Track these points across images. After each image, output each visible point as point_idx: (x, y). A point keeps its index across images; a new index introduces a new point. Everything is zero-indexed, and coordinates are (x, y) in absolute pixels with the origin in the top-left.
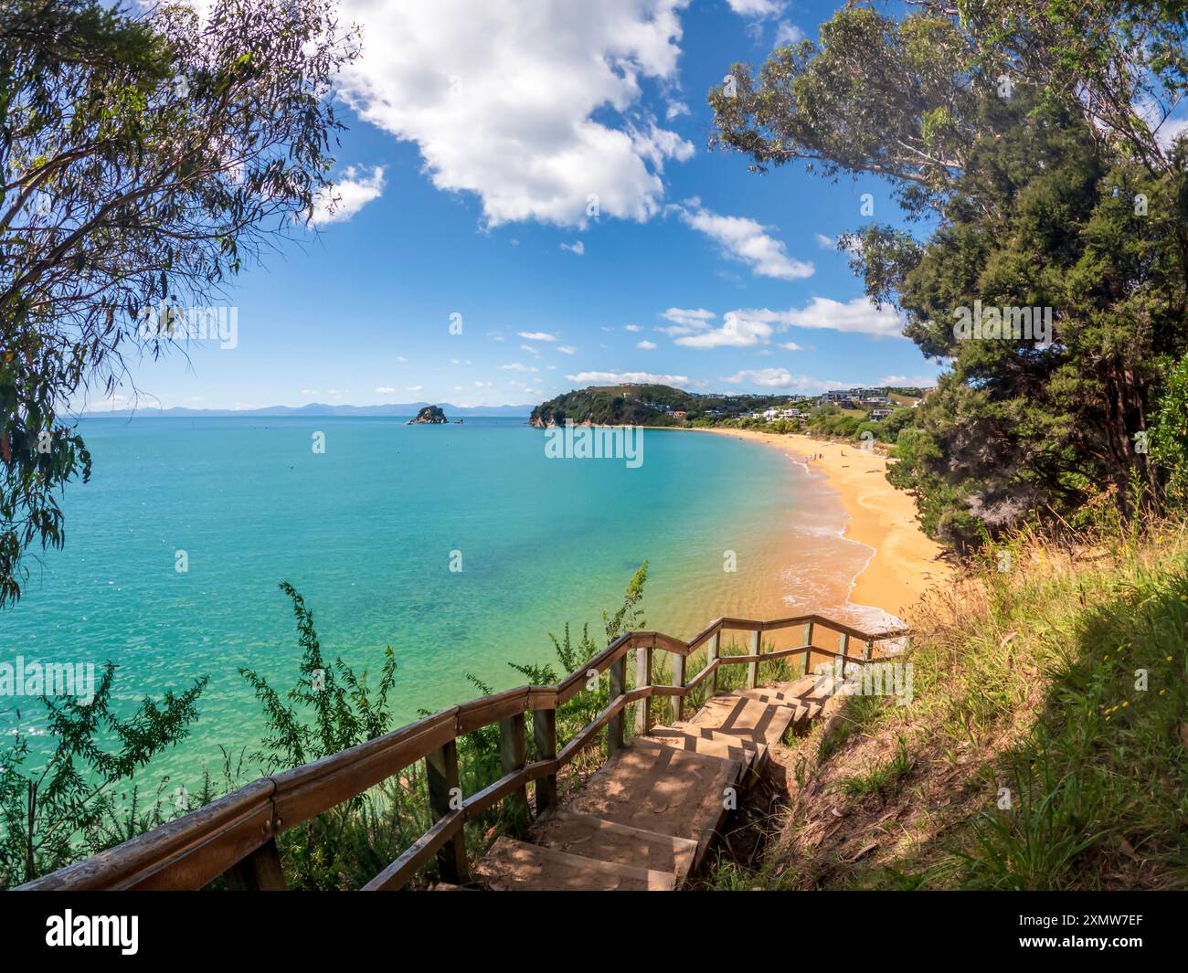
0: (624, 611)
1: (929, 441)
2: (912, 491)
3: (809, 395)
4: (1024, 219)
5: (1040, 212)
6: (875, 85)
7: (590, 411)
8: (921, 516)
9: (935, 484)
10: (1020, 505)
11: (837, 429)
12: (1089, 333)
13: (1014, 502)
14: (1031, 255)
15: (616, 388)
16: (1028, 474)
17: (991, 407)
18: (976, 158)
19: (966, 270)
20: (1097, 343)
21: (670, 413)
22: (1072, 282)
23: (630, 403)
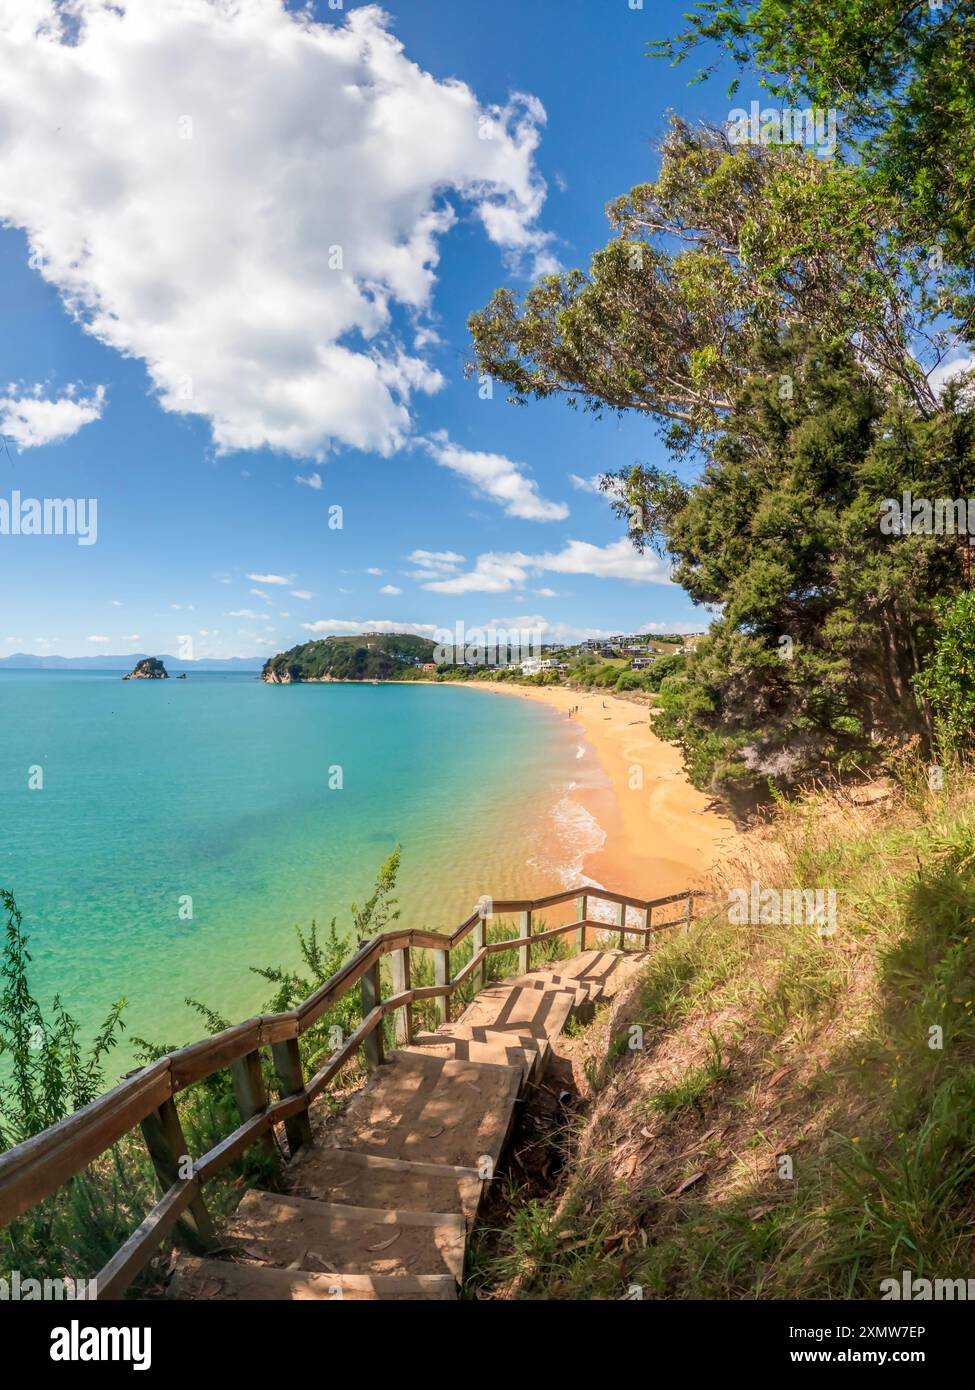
0: (375, 900)
1: (700, 694)
2: (678, 742)
3: (568, 644)
4: (797, 459)
5: (813, 453)
6: (646, 319)
7: (330, 664)
8: (688, 767)
9: (701, 734)
10: (798, 755)
11: (597, 679)
12: (864, 576)
13: (792, 752)
14: (806, 496)
15: (360, 638)
16: (801, 722)
17: (765, 654)
18: (747, 397)
19: (737, 511)
20: (874, 585)
21: (419, 666)
22: (848, 523)
23: (375, 655)
